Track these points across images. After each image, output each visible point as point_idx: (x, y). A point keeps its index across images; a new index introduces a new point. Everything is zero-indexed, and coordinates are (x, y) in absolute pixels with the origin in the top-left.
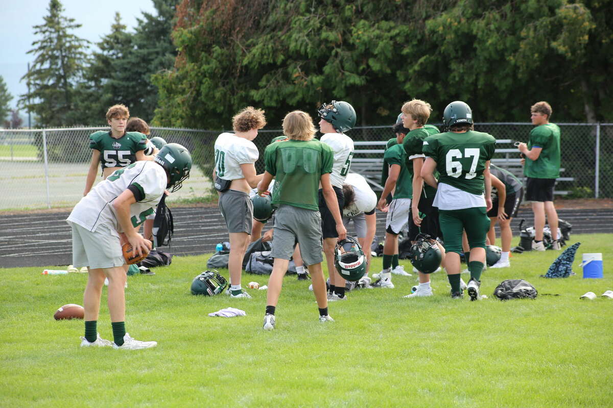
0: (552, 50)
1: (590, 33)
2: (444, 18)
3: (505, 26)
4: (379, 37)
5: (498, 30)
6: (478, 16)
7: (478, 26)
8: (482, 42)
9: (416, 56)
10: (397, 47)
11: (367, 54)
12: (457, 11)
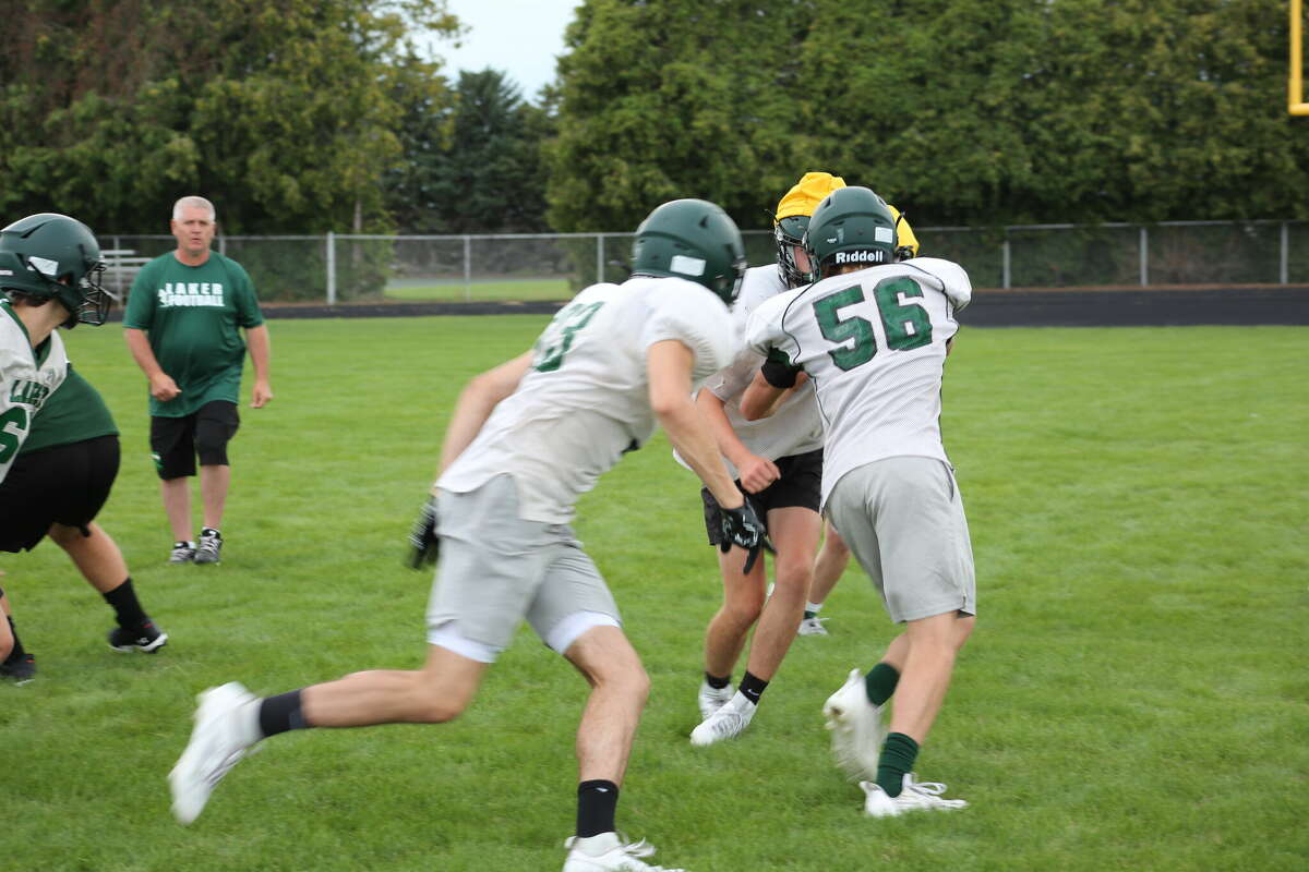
0: (168, 178)
1: (196, 163)
2: (81, 147)
3: (131, 155)
4: (32, 162)
5: (125, 158)
6: (108, 146)
7: (109, 155)
8: (113, 168)
9: (65, 179)
10: (49, 170)
11: (24, 176)
12: (91, 141)
